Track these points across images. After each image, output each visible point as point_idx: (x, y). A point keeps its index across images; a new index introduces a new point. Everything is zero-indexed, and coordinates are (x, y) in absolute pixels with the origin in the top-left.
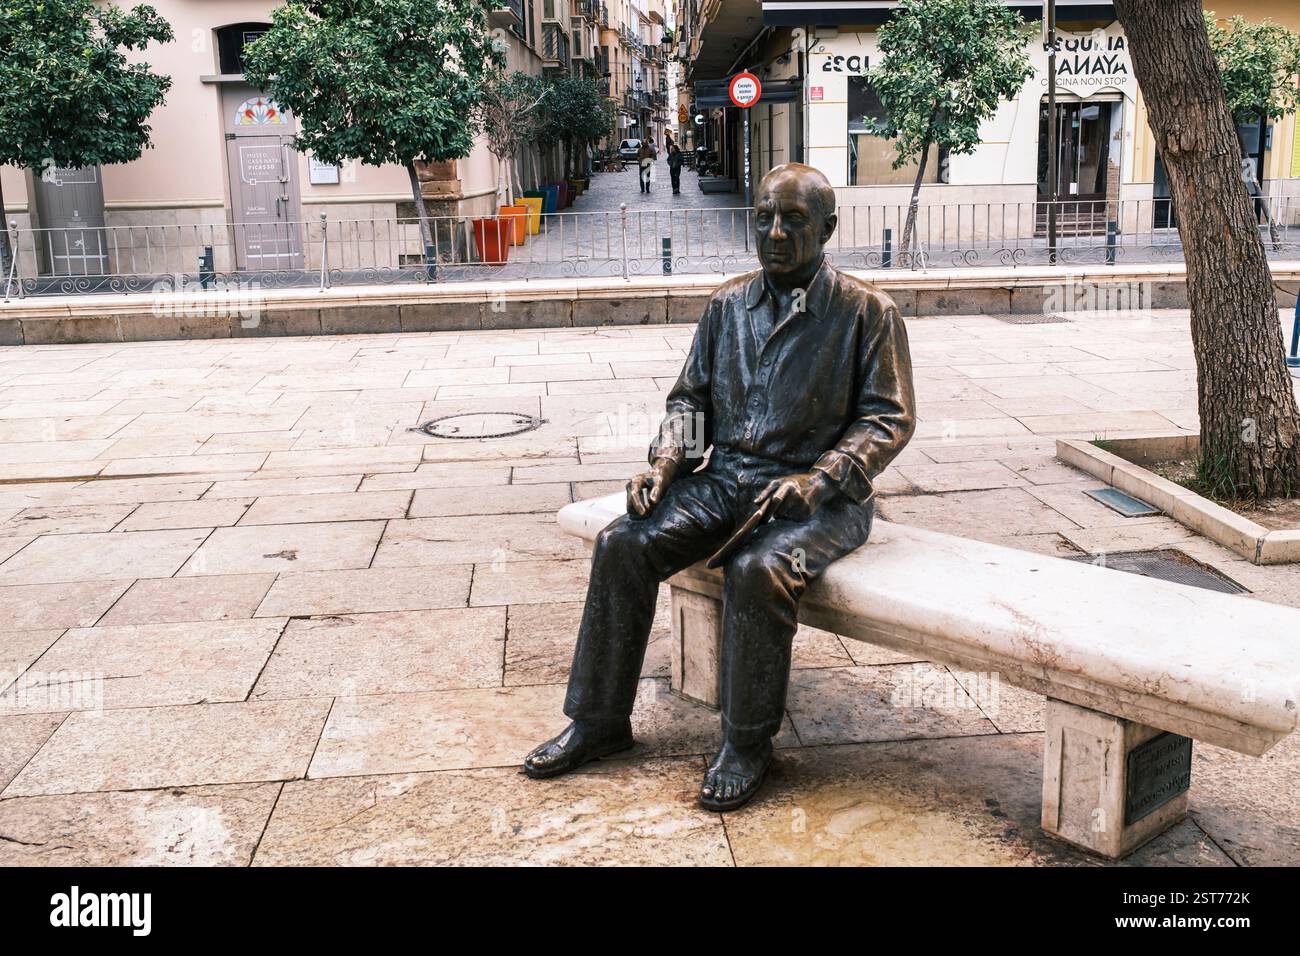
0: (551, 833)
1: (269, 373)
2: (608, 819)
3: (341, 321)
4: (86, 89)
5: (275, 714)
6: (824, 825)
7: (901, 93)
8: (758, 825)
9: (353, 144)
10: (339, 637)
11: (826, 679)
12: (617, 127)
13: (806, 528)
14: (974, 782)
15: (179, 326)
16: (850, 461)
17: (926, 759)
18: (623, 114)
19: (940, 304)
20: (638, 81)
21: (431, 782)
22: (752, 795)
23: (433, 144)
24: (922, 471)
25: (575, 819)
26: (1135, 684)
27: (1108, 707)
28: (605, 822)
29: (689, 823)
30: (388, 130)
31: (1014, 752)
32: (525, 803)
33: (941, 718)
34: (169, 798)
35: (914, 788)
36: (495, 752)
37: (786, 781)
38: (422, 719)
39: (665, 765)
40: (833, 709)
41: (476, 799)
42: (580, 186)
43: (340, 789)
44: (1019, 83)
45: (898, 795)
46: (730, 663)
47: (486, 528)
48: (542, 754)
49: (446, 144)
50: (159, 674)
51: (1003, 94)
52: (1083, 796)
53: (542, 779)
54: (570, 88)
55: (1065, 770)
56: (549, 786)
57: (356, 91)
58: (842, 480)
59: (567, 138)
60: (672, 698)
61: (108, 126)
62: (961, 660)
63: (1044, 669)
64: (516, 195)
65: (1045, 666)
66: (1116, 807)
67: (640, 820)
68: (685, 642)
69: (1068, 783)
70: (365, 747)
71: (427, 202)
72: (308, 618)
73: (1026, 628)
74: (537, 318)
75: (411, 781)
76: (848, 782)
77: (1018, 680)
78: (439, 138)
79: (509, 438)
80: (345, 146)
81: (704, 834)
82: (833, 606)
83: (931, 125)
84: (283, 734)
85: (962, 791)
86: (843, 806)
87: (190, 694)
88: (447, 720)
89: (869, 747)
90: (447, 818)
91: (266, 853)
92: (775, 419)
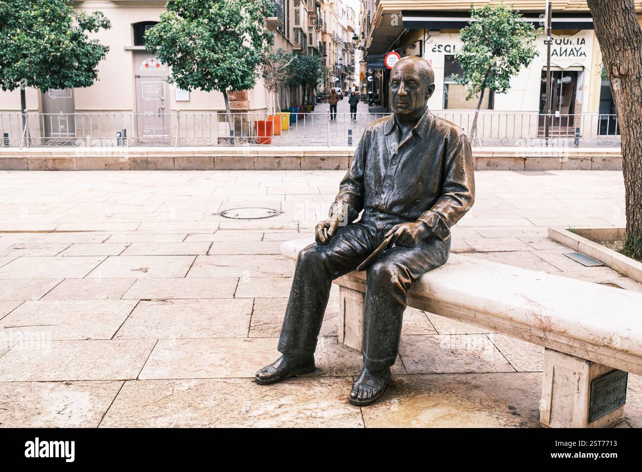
0: (266, 413)
1: (147, 186)
2: (298, 407)
3: (185, 164)
4: (68, 50)
5: (125, 346)
6: (417, 416)
7: (471, 63)
8: (381, 414)
9: (196, 80)
10: (165, 310)
11: (422, 340)
12: (329, 81)
13: (413, 251)
14: (502, 397)
15: (104, 164)
16: (438, 217)
17: (475, 383)
18: (332, 76)
19: (488, 164)
20: (341, 59)
21: (204, 384)
22: (378, 398)
23: (236, 82)
24: (477, 241)
25: (280, 407)
26: (597, 339)
27: (581, 354)
28: (296, 409)
29: (342, 411)
30: (214, 74)
31: (524, 382)
32: (253, 397)
33: (485, 363)
34: (63, 386)
35: (468, 398)
36: (240, 370)
37: (397, 391)
38: (203, 352)
39: (332, 380)
40: (425, 355)
41: (227, 394)
42: (309, 109)
43: (154, 385)
44: (531, 59)
45: (459, 401)
46: (369, 324)
47: (247, 261)
48: (265, 371)
49: (242, 82)
50: (68, 324)
51: (523, 64)
52: (564, 405)
53: (264, 385)
54: (306, 60)
55: (554, 390)
56: (268, 388)
57: (199, 54)
58: (434, 227)
59: (304, 85)
60: (338, 347)
61: (78, 69)
62: (497, 327)
63: (544, 331)
64: (277, 111)
65: (544, 330)
66: (583, 411)
67: (316, 409)
68: (346, 317)
69: (556, 397)
70: (171, 365)
71: (232, 111)
72: (150, 300)
73: (534, 308)
74: (283, 166)
75: (193, 383)
76: (432, 393)
77: (529, 338)
78: (239, 79)
79: (264, 219)
80: (192, 81)
81: (350, 417)
82: (426, 296)
83: (486, 79)
84: (128, 356)
85: (495, 401)
86: (429, 406)
87: (82, 335)
88: (216, 353)
89: (444, 376)
90: (211, 403)
91: (110, 417)
92: (398, 193)
